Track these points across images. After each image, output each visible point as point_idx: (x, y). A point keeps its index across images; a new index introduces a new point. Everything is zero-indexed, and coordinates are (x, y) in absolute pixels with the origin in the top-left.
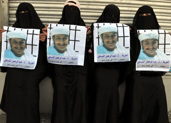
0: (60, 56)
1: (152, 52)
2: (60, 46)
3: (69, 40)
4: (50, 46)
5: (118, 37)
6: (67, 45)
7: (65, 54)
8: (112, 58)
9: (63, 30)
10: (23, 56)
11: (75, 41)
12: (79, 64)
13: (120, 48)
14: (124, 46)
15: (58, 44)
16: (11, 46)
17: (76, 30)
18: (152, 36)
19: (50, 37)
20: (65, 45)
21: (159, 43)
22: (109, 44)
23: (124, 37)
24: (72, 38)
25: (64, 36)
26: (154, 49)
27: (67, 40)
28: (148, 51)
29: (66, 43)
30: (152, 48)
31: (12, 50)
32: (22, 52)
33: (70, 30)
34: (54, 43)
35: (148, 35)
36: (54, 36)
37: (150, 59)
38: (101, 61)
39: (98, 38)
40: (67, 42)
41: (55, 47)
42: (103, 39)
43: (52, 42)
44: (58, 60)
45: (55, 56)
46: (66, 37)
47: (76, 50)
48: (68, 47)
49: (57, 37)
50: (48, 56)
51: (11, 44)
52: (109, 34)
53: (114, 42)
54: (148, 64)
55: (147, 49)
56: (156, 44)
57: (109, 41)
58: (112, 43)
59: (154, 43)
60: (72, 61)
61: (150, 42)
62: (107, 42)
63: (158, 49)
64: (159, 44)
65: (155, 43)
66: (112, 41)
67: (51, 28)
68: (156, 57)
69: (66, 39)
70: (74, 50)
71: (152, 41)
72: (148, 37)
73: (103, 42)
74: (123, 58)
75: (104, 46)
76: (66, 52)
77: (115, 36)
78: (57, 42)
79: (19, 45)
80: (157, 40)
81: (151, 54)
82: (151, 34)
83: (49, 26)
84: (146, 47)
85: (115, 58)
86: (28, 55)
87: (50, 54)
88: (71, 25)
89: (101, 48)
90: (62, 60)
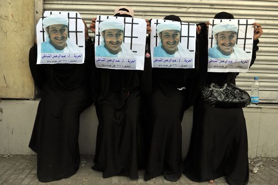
0: (112, 58)
1: (228, 49)
2: (113, 44)
3: (124, 37)
4: (99, 45)
5: (181, 36)
6: (121, 43)
7: (120, 56)
8: (172, 63)
9: (115, 23)
10: (65, 49)
11: (132, 37)
12: (137, 68)
13: (183, 50)
14: (188, 48)
15: (110, 42)
16: (49, 37)
17: (132, 24)
18: (229, 27)
19: (99, 33)
20: (119, 43)
21: (239, 37)
22: (170, 46)
23: (188, 37)
24: (128, 33)
25: (117, 32)
26: (231, 45)
27: (122, 37)
28: (224, 46)
29: (120, 41)
30: (229, 44)
31: (51, 42)
32: (64, 43)
33: (125, 23)
34: (105, 41)
35: (225, 26)
36: (104, 32)
37: (225, 58)
38: (158, 67)
39: (157, 37)
40: (121, 39)
41: (106, 46)
42: (161, 39)
43: (102, 39)
44: (110, 63)
45: (106, 58)
46: (119, 33)
47: (133, 50)
48: (123, 46)
49: (108, 32)
50: (96, 58)
51: (49, 34)
52: (169, 32)
53: (175, 43)
54: (222, 64)
55: (223, 44)
56: (235, 39)
57: (170, 42)
58: (173, 44)
59: (231, 36)
60: (128, 64)
61: (227, 35)
62: (167, 43)
63: (236, 45)
64: (237, 38)
65: (234, 36)
66: (173, 42)
67: (100, 21)
68: (232, 54)
69: (120, 35)
70: (131, 49)
71: (229, 34)
72: (224, 29)
73: (162, 42)
74: (185, 64)
75: (163, 47)
76: (120, 53)
77: (177, 35)
78: (108, 40)
79: (59, 33)
80: (236, 33)
81: (227, 51)
82: (228, 25)
83: (98, 19)
84: (222, 42)
85: (175, 63)
86: (72, 45)
87: (99, 56)
88: (126, 18)
89: (159, 50)
90: (116, 63)
